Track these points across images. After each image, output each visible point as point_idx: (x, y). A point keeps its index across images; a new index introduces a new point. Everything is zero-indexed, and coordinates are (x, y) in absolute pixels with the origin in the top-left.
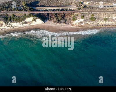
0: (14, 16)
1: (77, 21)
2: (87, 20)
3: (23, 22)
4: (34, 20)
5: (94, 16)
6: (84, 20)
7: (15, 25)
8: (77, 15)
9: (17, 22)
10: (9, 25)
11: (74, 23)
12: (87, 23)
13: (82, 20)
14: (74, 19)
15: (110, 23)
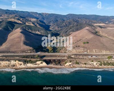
0: (30, 60)
1: (68, 64)
2: (73, 64)
3: (35, 64)
4: (42, 63)
5: (78, 62)
6: (72, 64)
7: (29, 65)
8: (67, 61)
9: (31, 63)
10: (25, 65)
11: (66, 65)
12: (74, 65)
13: (70, 63)
14: (66, 63)
15: (88, 66)
